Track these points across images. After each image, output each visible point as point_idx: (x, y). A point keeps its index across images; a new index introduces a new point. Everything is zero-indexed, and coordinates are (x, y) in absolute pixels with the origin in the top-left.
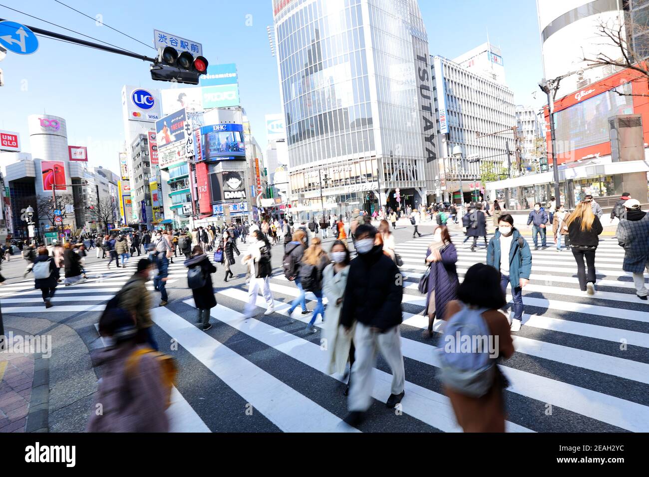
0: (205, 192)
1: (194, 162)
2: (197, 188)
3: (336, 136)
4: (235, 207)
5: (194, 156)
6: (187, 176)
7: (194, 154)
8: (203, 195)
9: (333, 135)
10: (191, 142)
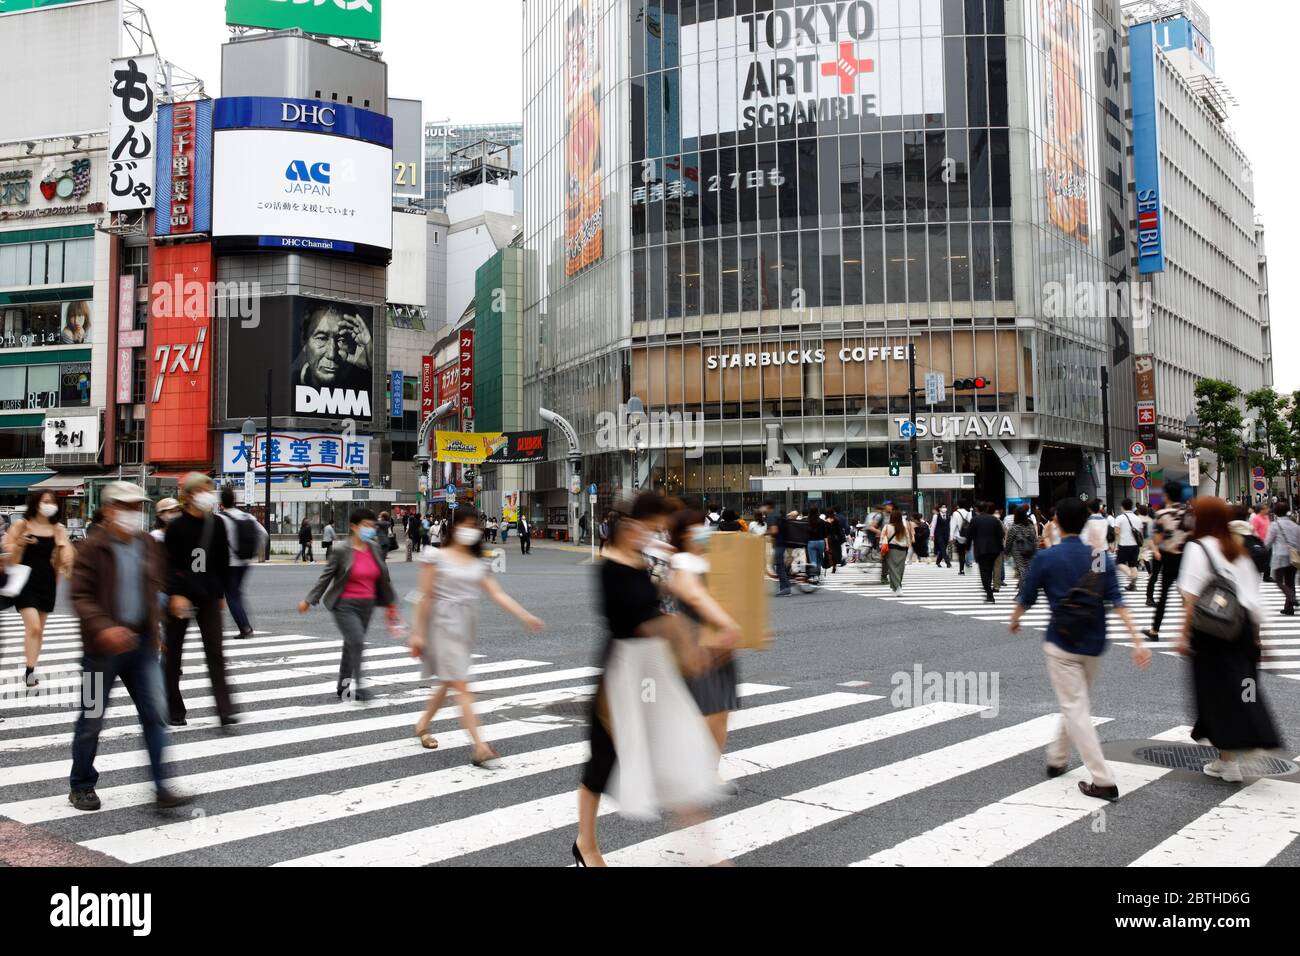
0: (191, 374)
1: (138, 233)
2: (136, 351)
3: (705, 243)
4: (328, 450)
5: (150, 211)
6: (87, 293)
7: (150, 202)
8: (175, 384)
9: (696, 236)
10: (140, 148)
